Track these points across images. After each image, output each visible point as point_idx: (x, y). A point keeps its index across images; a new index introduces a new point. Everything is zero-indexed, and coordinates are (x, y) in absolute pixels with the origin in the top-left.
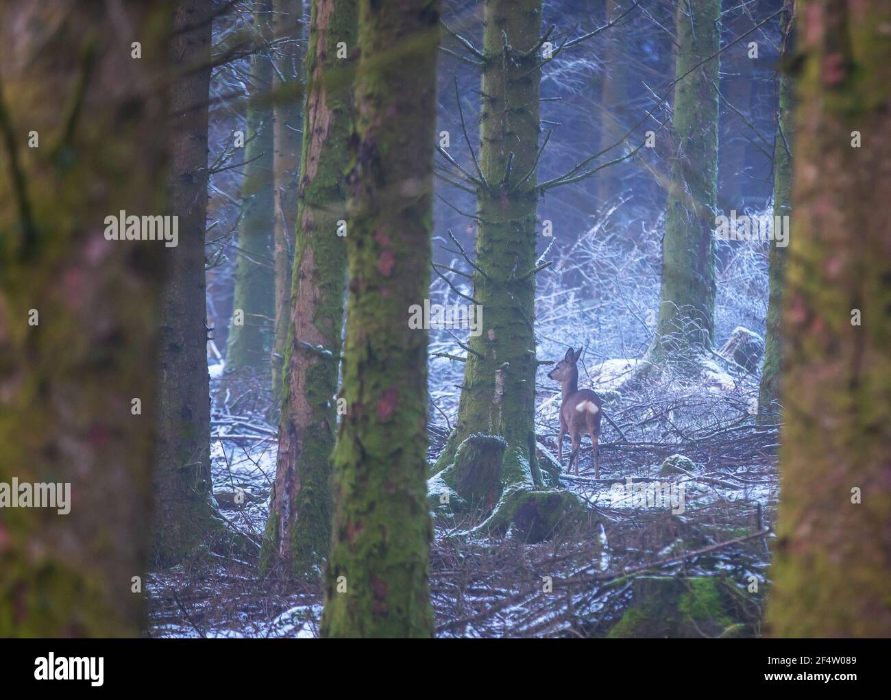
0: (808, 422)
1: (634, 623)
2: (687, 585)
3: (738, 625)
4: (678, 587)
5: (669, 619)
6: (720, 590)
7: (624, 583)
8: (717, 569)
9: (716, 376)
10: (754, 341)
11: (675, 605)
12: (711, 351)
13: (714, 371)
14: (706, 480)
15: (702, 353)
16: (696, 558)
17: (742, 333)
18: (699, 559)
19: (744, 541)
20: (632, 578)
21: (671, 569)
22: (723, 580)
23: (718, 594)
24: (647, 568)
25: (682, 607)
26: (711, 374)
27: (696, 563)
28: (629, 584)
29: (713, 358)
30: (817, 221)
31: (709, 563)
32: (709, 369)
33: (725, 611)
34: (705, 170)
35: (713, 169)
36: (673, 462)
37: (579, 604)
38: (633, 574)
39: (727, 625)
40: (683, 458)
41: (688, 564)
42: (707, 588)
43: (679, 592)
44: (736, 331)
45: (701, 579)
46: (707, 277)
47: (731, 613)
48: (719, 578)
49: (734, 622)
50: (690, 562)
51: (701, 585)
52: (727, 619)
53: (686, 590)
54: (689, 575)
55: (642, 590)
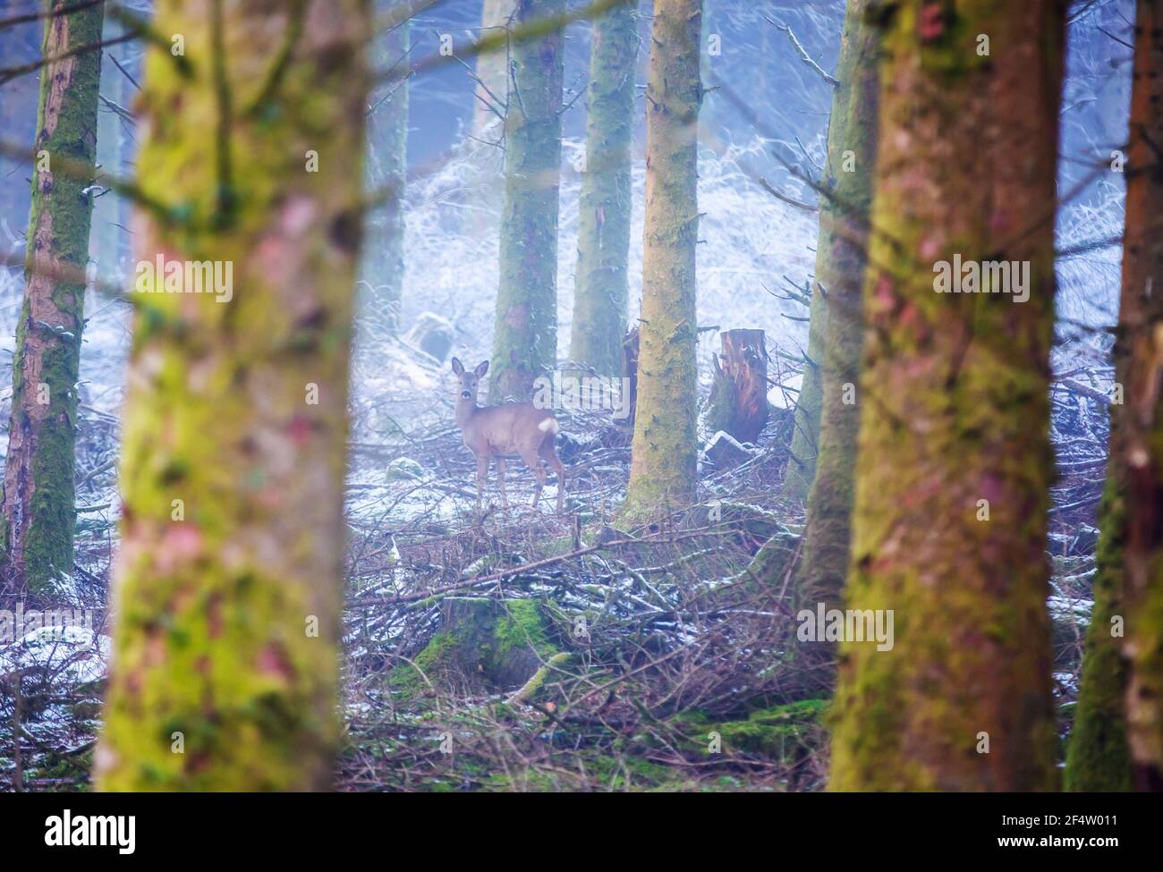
0: (897, 425)
1: (443, 650)
2: (506, 608)
3: (564, 653)
4: (493, 610)
5: (483, 647)
6: (541, 614)
7: (431, 605)
8: (532, 590)
9: (404, 368)
10: (443, 329)
11: (491, 629)
12: (397, 339)
13: (402, 362)
14: (441, 488)
15: (389, 341)
16: (513, 577)
17: (430, 320)
18: (517, 578)
19: (568, 558)
20: (441, 600)
21: (483, 588)
22: (545, 601)
23: (539, 618)
24: (458, 588)
25: (499, 633)
26: (397, 365)
27: (513, 582)
28: (437, 605)
29: (400, 348)
30: (910, 195)
31: (524, 583)
32: (397, 360)
33: (547, 638)
34: (393, 131)
35: (402, 130)
36: (401, 465)
37: (374, 628)
38: (443, 594)
39: (551, 654)
40: (410, 462)
41: (505, 584)
42: (528, 611)
43: (495, 616)
44: (422, 316)
45: (520, 602)
46: (394, 254)
47: (555, 640)
48: (539, 600)
49: (559, 651)
50: (506, 581)
51: (520, 607)
52: (551, 648)
53: (504, 612)
54: (505, 596)
55: (452, 612)
